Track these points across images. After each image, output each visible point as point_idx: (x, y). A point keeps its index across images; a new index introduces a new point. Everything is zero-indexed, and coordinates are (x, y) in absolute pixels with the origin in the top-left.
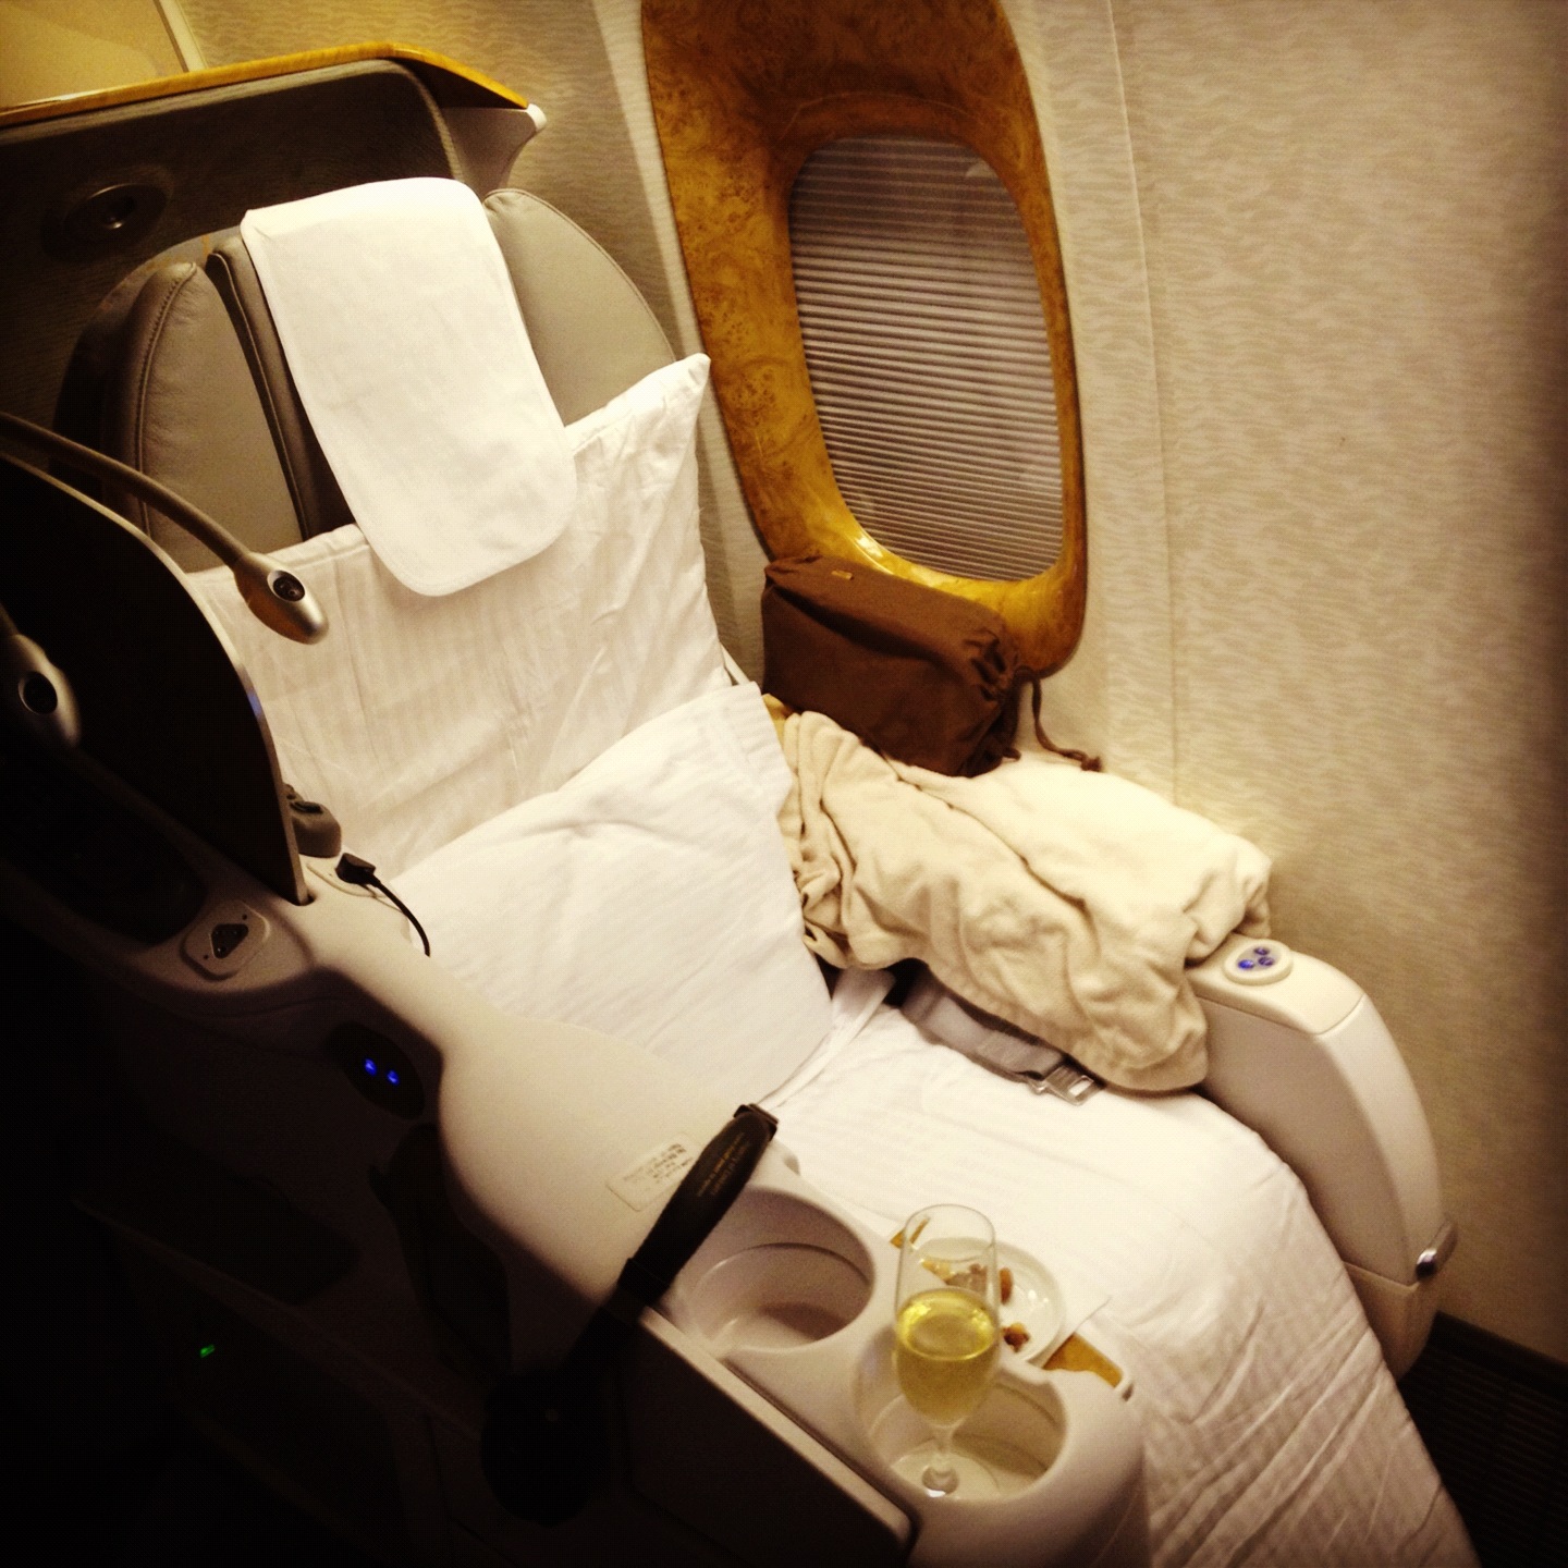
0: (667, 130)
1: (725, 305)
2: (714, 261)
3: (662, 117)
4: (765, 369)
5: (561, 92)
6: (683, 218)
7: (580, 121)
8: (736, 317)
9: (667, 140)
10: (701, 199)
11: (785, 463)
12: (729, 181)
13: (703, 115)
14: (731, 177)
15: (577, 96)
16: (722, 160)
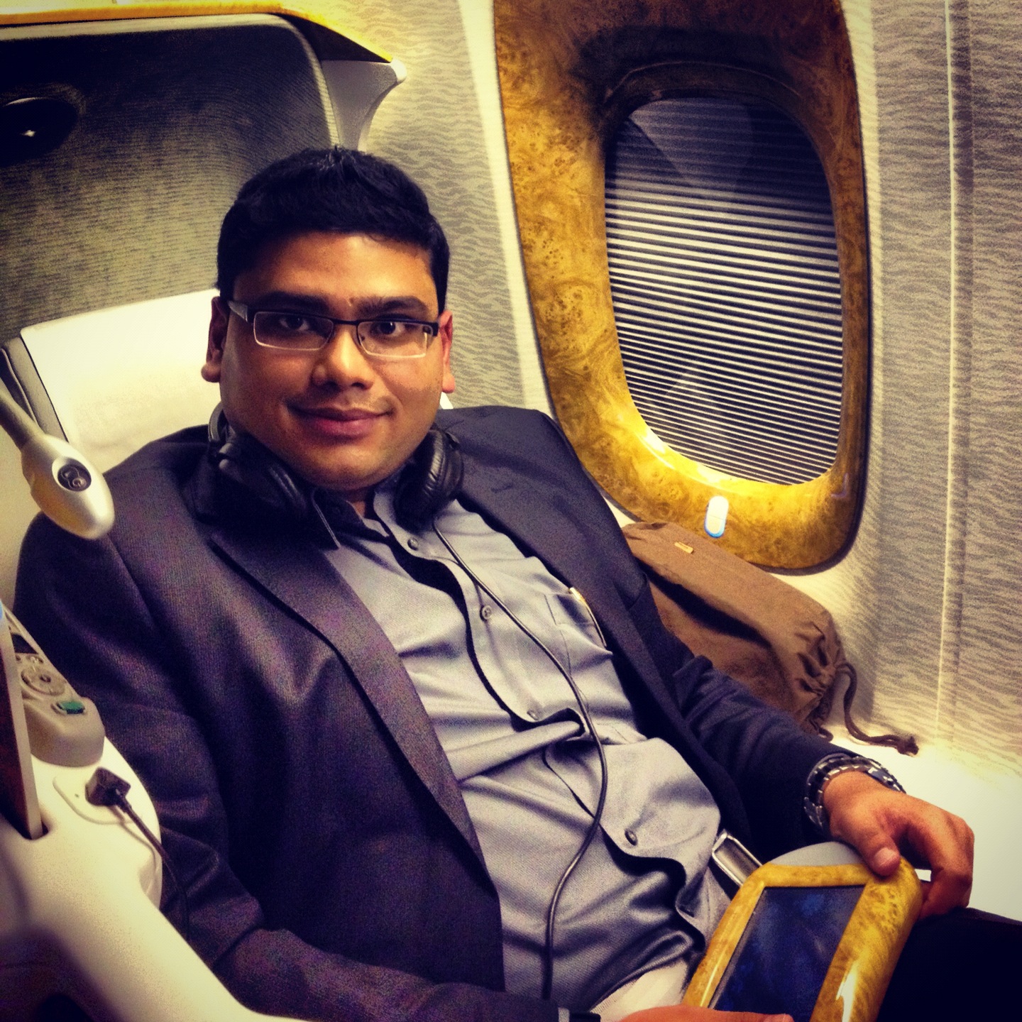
0: (509, 85)
1: (545, 234)
2: (540, 197)
3: (505, 74)
4: (575, 289)
5: (421, 51)
6: (514, 160)
7: (435, 76)
8: (553, 245)
9: (507, 94)
10: (533, 145)
11: (586, 368)
12: (558, 131)
13: (540, 74)
14: (560, 129)
15: (433, 55)
16: (553, 112)
